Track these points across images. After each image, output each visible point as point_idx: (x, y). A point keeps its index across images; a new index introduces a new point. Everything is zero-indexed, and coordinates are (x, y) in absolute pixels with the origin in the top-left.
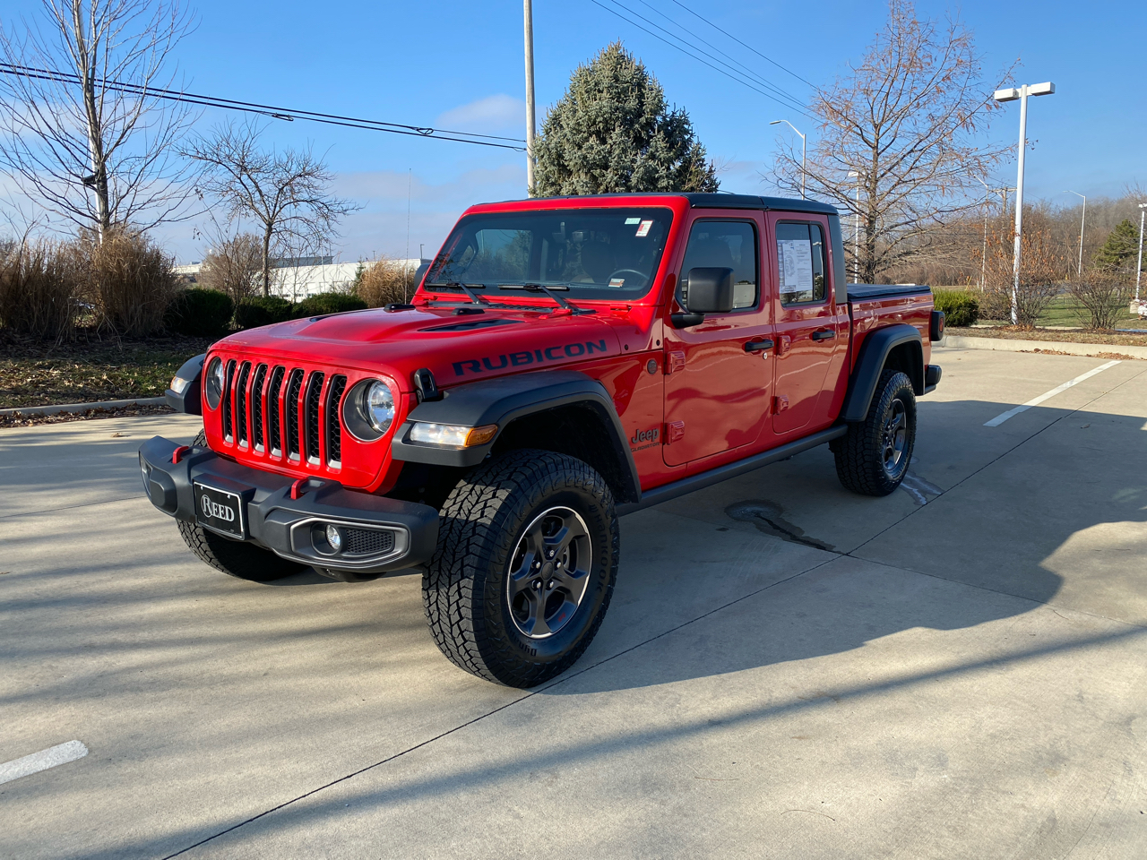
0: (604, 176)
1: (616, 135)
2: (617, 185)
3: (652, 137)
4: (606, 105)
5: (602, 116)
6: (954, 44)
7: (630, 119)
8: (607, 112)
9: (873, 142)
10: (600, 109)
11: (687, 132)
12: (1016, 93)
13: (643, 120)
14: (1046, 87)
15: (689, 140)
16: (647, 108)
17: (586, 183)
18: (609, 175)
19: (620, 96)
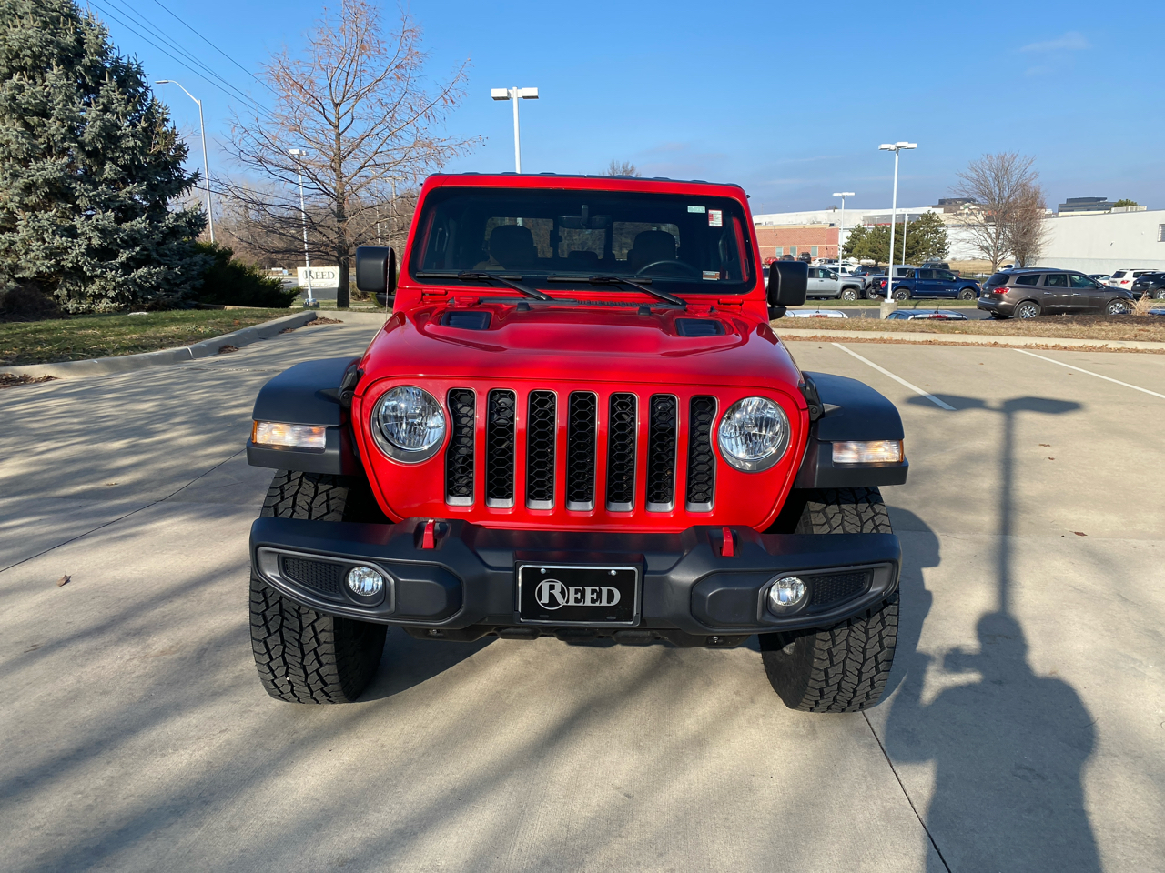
0: (44, 125)
1: (54, 74)
2: (64, 140)
3: (102, 85)
4: (34, 35)
5: (30, 48)
6: (406, 34)
7: (70, 58)
8: (36, 45)
9: (333, 120)
10: (26, 40)
11: (141, 84)
12: (508, 93)
13: (86, 60)
14: (533, 92)
15: (144, 94)
16: (90, 47)
17: (22, 133)
18: (53, 126)
19: (51, 24)
